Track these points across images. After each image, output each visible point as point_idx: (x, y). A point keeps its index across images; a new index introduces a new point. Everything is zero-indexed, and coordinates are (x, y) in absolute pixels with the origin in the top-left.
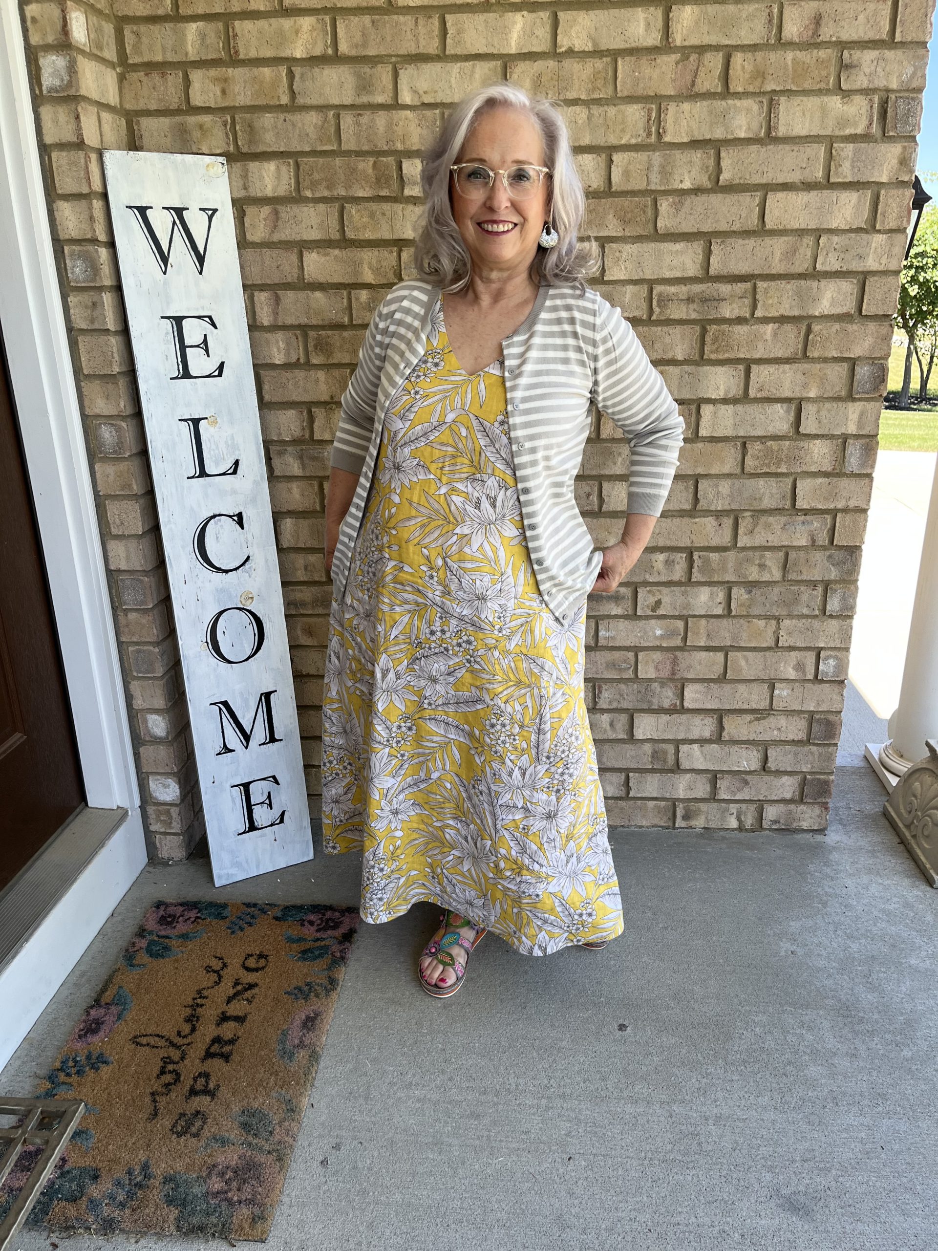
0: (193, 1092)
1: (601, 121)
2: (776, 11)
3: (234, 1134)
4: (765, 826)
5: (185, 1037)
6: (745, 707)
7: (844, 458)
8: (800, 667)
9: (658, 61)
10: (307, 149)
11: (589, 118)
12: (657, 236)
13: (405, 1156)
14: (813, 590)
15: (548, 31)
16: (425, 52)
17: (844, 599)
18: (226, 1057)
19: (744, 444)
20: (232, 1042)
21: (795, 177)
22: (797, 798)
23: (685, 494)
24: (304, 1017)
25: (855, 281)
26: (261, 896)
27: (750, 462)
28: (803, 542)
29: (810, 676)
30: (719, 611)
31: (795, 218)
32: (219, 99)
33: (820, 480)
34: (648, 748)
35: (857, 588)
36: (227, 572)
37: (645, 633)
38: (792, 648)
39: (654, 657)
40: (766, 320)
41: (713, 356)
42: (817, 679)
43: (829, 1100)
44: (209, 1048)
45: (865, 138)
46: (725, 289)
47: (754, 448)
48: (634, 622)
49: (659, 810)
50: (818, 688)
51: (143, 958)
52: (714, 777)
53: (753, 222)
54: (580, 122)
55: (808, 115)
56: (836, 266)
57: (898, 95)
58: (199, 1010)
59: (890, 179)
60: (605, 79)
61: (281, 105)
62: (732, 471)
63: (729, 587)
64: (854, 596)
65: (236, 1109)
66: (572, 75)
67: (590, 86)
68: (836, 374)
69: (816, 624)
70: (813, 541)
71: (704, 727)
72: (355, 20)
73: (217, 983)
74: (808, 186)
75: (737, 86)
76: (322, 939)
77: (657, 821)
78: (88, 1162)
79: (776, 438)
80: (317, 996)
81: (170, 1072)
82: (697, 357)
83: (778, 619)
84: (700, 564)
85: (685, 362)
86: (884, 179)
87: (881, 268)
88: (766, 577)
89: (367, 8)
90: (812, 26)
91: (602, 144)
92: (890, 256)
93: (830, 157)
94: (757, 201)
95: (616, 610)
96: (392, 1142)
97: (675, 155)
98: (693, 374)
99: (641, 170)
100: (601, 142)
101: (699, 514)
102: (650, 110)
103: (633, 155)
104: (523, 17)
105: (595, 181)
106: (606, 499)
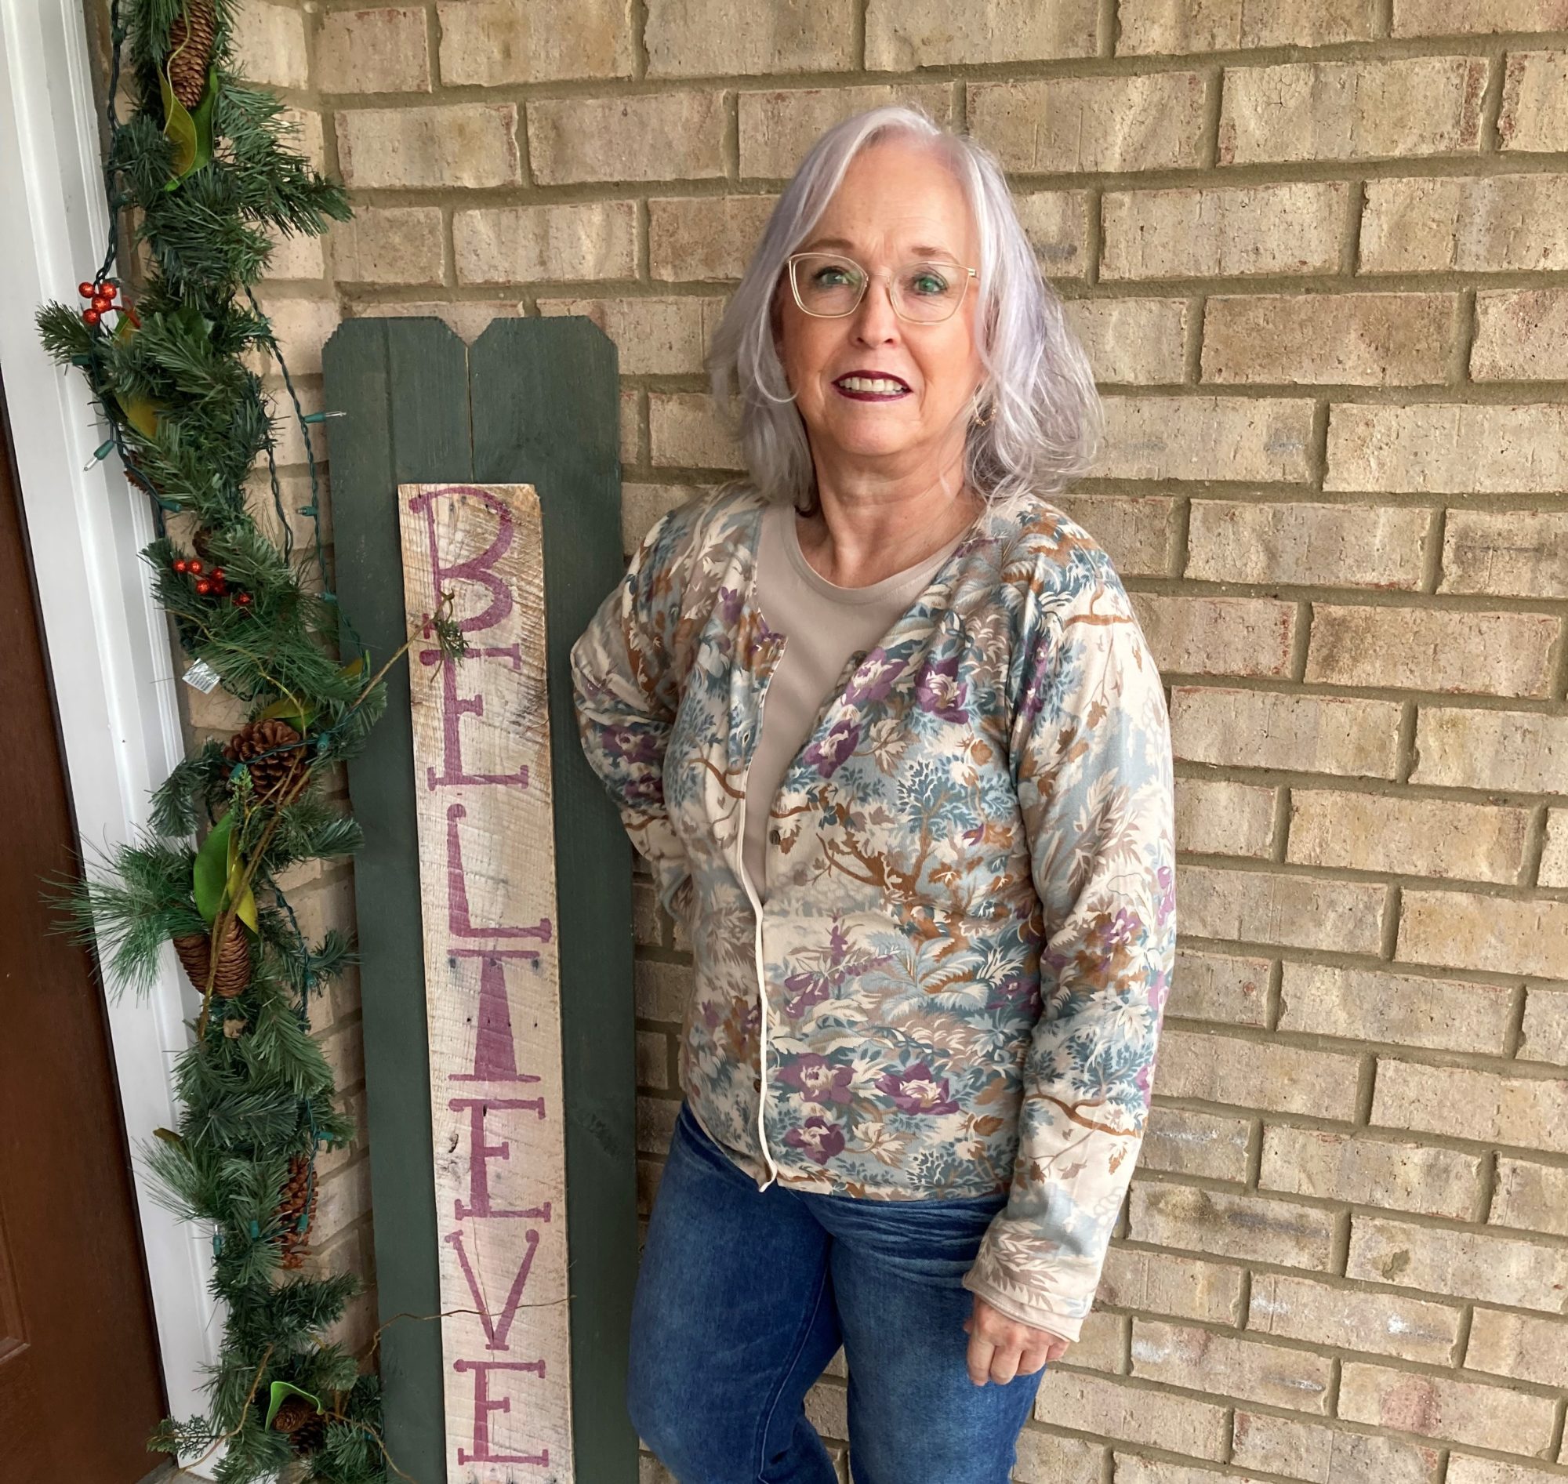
1: (1345, 99)
10: (668, 176)
11: (1316, 93)
12: (1469, 389)
23: (1488, 1019)
32: (498, 69)
37: (1364, 1321)
39: (1382, 1379)
48: (1337, 1292)
54: (1292, 103)
61: (618, 80)
67: (1323, 13)
82: (1549, 694)
84: (1515, 1188)
91: (1343, 157)
95: (1296, 1257)
97: (1533, 184)
98: (1535, 733)
99: (1439, 223)
100: (1340, 150)
101: (1522, 1069)
102: (1475, 72)
103: (1423, 183)
105: (1321, 251)
106: (1290, 1003)
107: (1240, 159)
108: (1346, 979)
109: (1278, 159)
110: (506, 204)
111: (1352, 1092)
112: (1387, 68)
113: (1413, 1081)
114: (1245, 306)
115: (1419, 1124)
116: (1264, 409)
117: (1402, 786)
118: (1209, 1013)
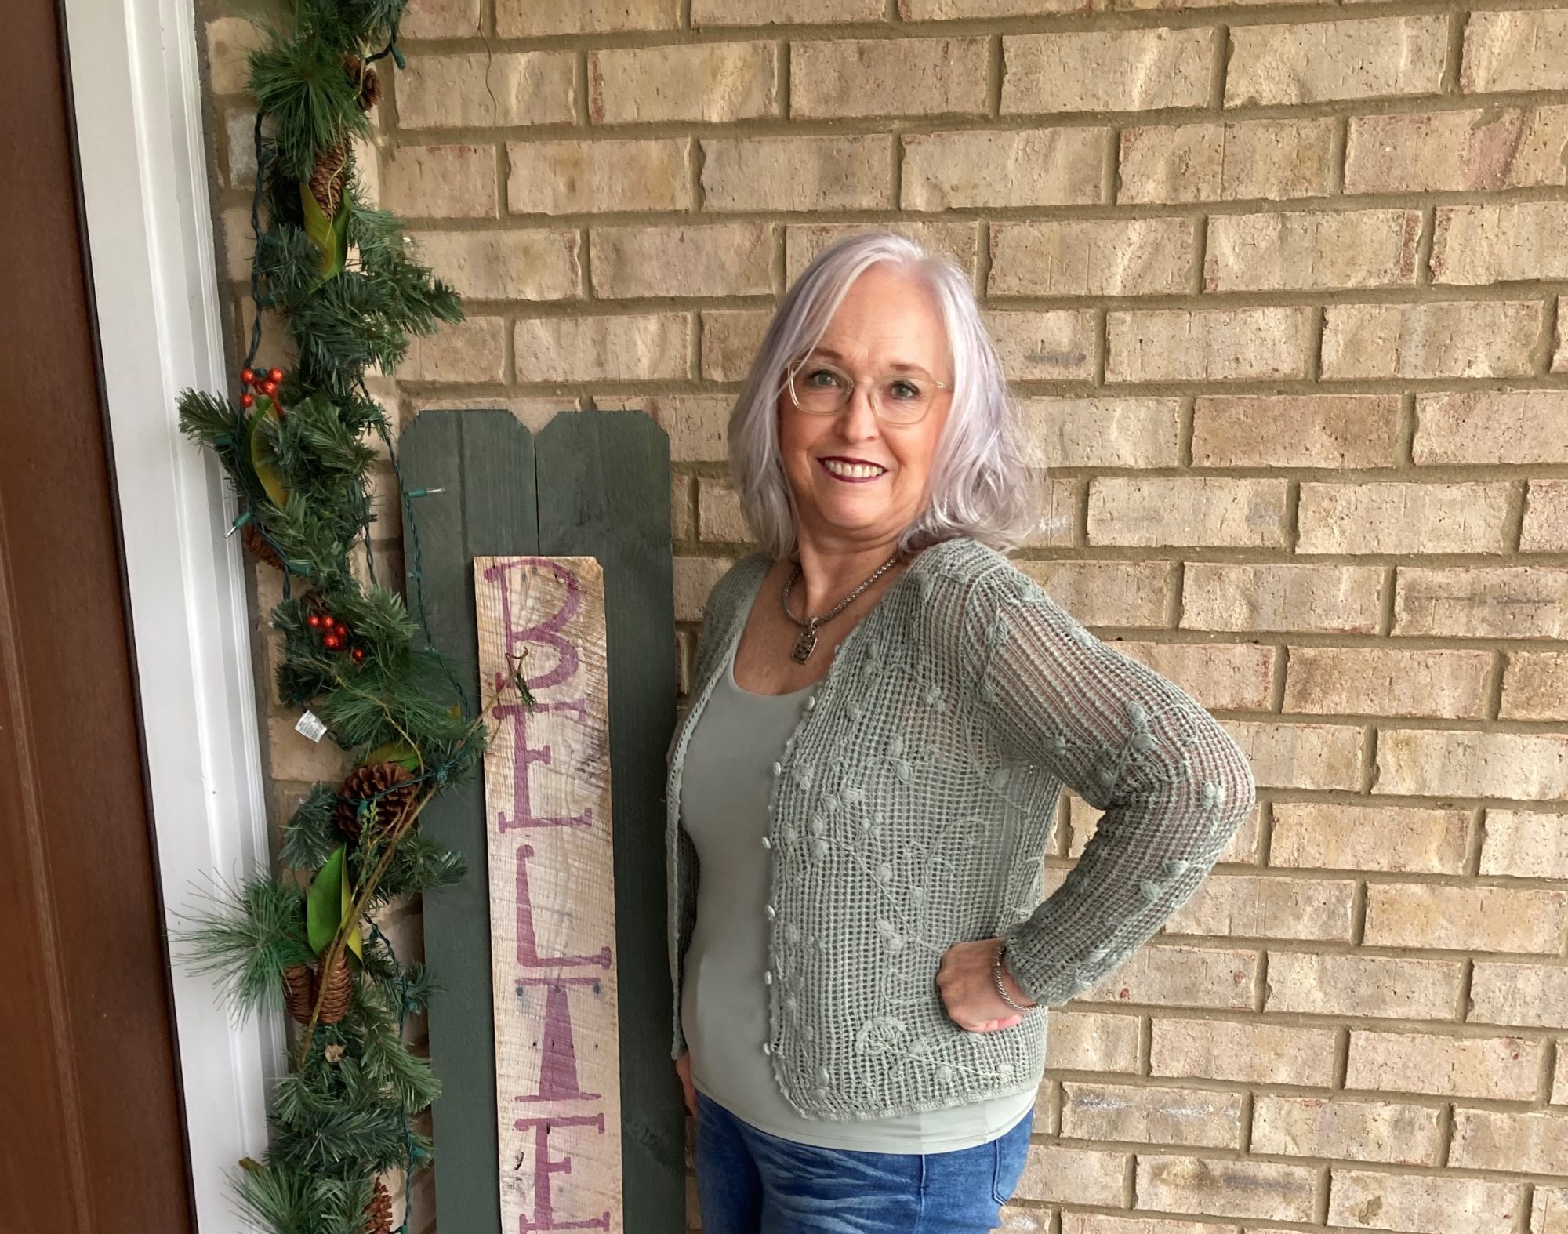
1: (1307, 243)
9: (1435, 123)
11: (1283, 236)
12: (1411, 469)
15: (1211, 66)
16: (958, 109)
23: (1443, 990)
32: (563, 201)
41: (1519, 715)
46: (1552, 580)
54: (1263, 245)
60: (1321, 160)
61: (676, 212)
62: (1548, 949)
66: (1254, 152)
67: (1288, 174)
82: (1484, 714)
84: (1469, 1134)
85: (1460, 722)
89: (851, 25)
91: (1307, 287)
97: (1459, 310)
98: (1473, 748)
99: (1384, 340)
100: (1304, 283)
101: (1471, 1030)
102: (1411, 222)
103: (1371, 309)
104: (1160, 37)
105: (1290, 361)
106: (1275, 987)
107: (1222, 287)
108: (1322, 964)
109: (1253, 288)
110: (569, 315)
111: (1329, 1063)
112: (1341, 218)
113: (1381, 1047)
114: (1229, 405)
115: (1387, 1085)
116: (1245, 488)
117: (1366, 796)
118: (1204, 1001)
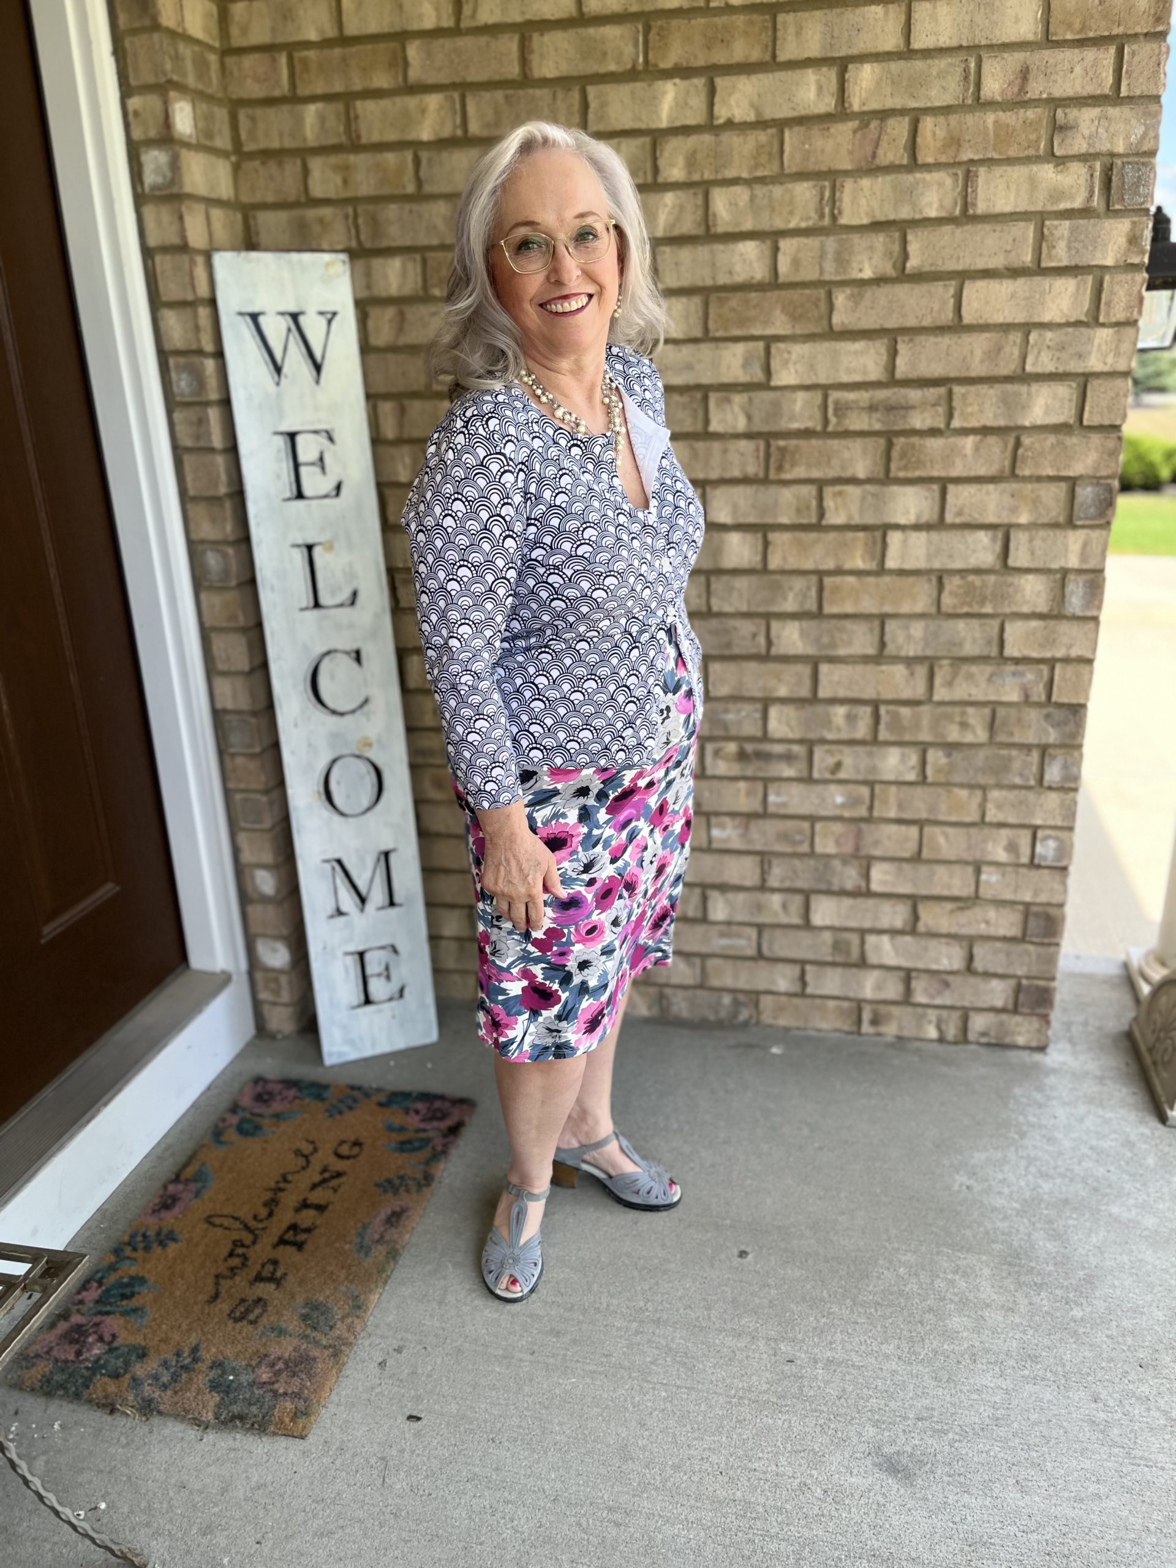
0: (259, 1278)
1: (765, 202)
2: (972, 65)
3: (293, 1325)
4: (972, 1036)
5: (261, 1221)
6: (946, 893)
7: (1063, 596)
8: (1012, 847)
9: (832, 130)
10: (435, 242)
11: (752, 198)
12: (833, 334)
13: (470, 1366)
14: (1028, 755)
15: (704, 100)
17: (1065, 767)
18: (300, 1246)
19: (940, 580)
20: (308, 1230)
21: (997, 262)
22: (1010, 1006)
23: (869, 637)
24: (389, 1211)
25: (1074, 385)
26: (370, 1080)
27: (947, 601)
28: (1014, 696)
29: (1025, 859)
30: (912, 776)
31: (998, 311)
32: (340, 189)
33: (1034, 624)
34: (827, 937)
35: (1081, 755)
36: (342, 714)
37: (823, 799)
38: (1002, 825)
39: (835, 829)
40: (965, 432)
41: (902, 474)
42: (1033, 864)
43: (966, 1356)
44: (283, 1234)
45: (1085, 212)
46: (914, 395)
47: (953, 584)
48: (809, 787)
49: (841, 1011)
50: (1034, 874)
51: (232, 1135)
52: (908, 976)
53: (947, 317)
54: (741, 204)
55: (1013, 187)
56: (1050, 368)
57: (1125, 160)
58: (281, 1194)
59: (1117, 261)
60: (770, 154)
61: (406, 195)
62: (926, 611)
63: (923, 748)
64: (1078, 763)
65: (300, 1300)
66: (732, 150)
67: (752, 163)
68: (1053, 496)
69: (1031, 796)
70: (1027, 696)
71: (895, 915)
72: (486, 96)
73: (304, 1168)
74: (1015, 272)
75: (926, 156)
76: (425, 1130)
77: (839, 1024)
78: (138, 1340)
79: (978, 571)
80: (408, 1191)
81: (238, 1256)
82: (881, 475)
83: (984, 788)
84: (888, 720)
85: (869, 481)
86: (1109, 262)
87: (1106, 369)
88: (969, 738)
89: (499, 82)
90: (1019, 81)
91: (767, 229)
92: (1117, 354)
93: (1040, 237)
94: (952, 291)
95: (788, 772)
96: (459, 1350)
97: (852, 240)
98: (877, 495)
99: (812, 258)
100: (766, 223)
101: (886, 660)
102: (823, 188)
103: (803, 240)
104: (675, 84)
105: (759, 272)
106: (775, 640)
107: (719, 230)
108: (801, 626)
109: (737, 230)
111: (807, 682)
112: (783, 188)
113: (836, 672)
114: (727, 299)
115: (842, 693)
116: (740, 348)
117: (818, 527)
118: (736, 651)
